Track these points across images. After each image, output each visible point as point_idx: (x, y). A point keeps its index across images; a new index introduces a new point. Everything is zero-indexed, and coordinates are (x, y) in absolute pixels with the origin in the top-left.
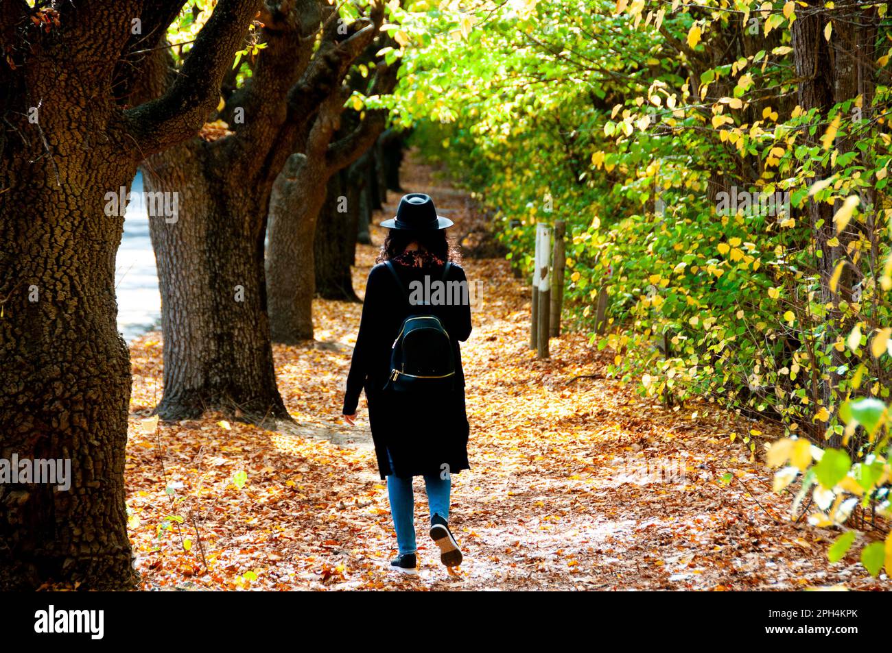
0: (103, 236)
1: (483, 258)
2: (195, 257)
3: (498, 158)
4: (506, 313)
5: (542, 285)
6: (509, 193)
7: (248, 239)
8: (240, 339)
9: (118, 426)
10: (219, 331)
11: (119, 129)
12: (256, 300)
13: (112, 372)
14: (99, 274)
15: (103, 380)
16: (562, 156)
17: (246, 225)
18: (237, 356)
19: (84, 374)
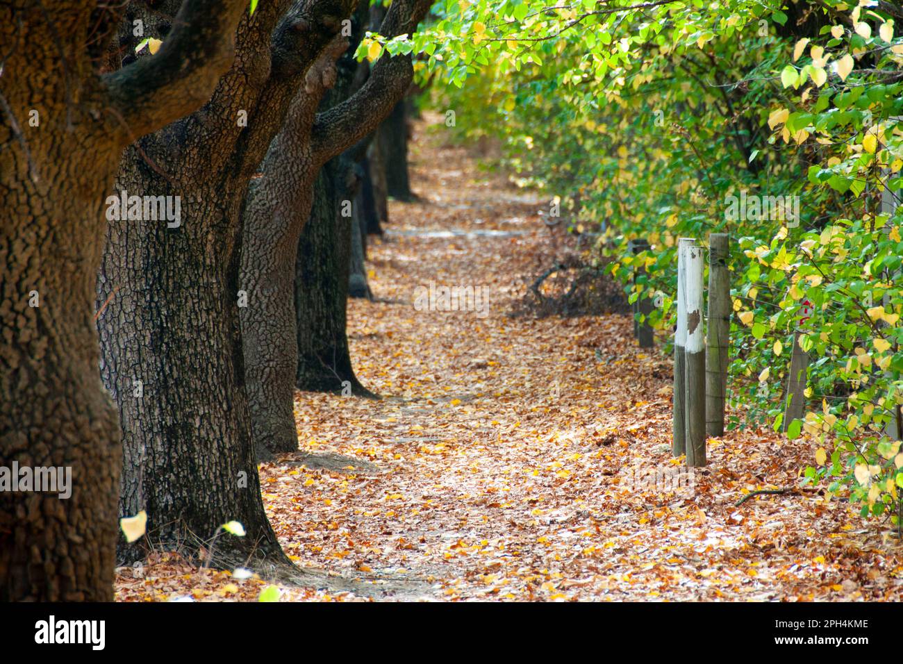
0: (79, 251)
1: (579, 315)
2: (127, 301)
3: (602, 129)
4: (629, 404)
5: (689, 341)
6: (623, 194)
7: (212, 270)
8: (203, 433)
9: (106, 515)
10: (169, 421)
11: (98, 101)
12: (227, 368)
13: (96, 439)
14: (74, 305)
15: (85, 451)
16: (721, 122)
17: (209, 248)
18: (198, 461)
19: (60, 442)
